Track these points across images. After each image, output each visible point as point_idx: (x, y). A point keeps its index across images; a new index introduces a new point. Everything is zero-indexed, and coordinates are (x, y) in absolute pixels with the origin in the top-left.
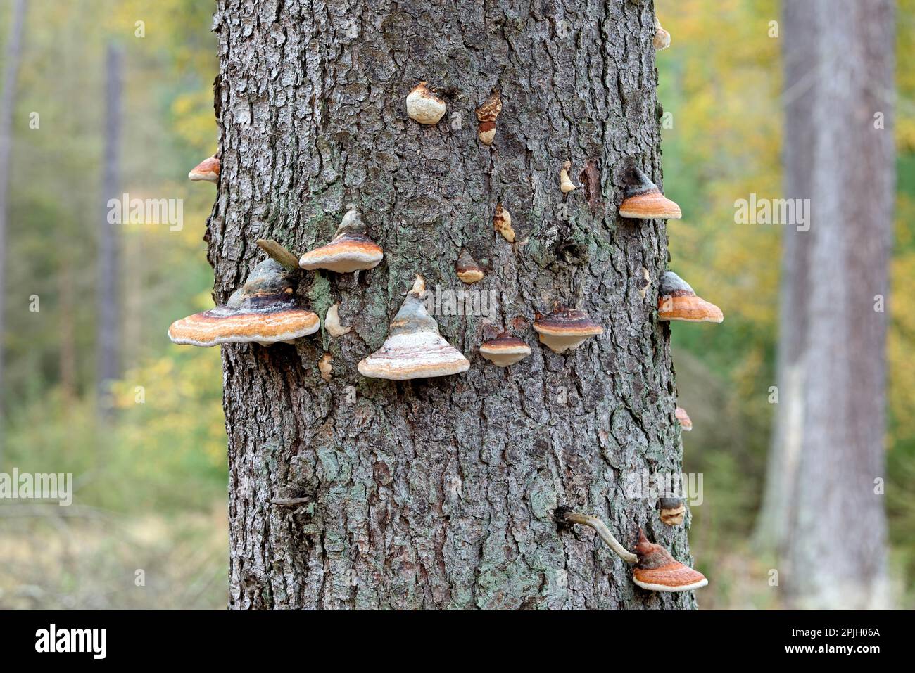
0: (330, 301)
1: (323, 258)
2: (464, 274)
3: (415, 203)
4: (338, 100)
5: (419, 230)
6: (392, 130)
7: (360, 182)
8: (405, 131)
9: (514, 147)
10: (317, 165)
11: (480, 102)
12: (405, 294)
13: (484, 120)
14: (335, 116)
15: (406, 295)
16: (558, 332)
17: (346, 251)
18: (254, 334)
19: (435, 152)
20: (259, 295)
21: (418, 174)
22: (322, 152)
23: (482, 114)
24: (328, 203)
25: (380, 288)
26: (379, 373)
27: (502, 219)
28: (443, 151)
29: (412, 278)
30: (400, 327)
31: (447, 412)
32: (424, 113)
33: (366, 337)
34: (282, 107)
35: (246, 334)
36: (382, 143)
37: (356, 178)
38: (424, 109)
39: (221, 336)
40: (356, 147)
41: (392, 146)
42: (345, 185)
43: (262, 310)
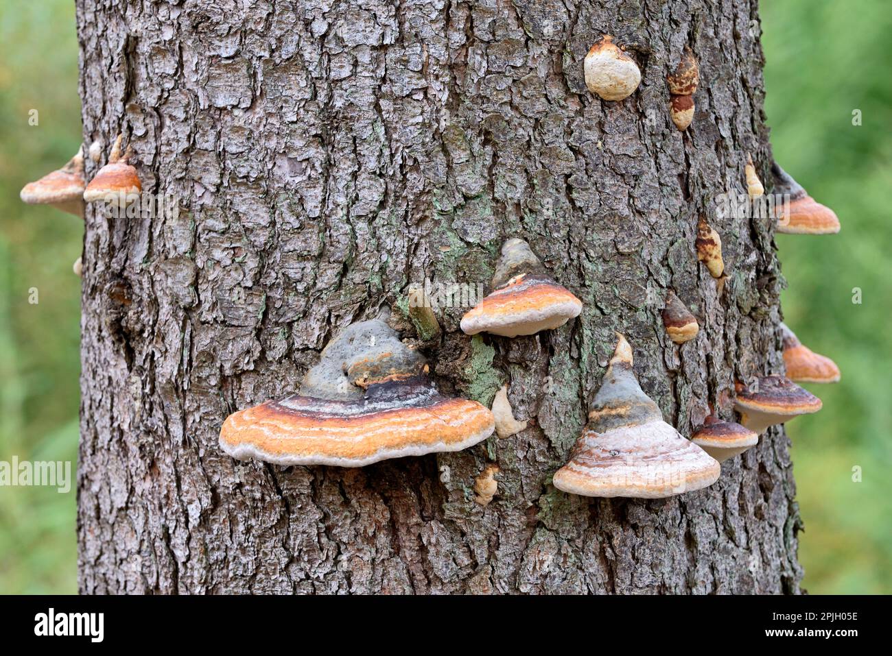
0: (498, 382)
1: (527, 314)
2: (681, 329)
3: (602, 223)
4: (477, 66)
5: (610, 264)
6: (560, 111)
7: (518, 194)
8: (580, 113)
9: (707, 133)
10: (442, 170)
11: (674, 65)
12: (604, 364)
13: (684, 93)
14: (473, 91)
15: (607, 367)
16: (789, 409)
17: (558, 301)
18: (435, 441)
19: (622, 143)
20: (395, 378)
21: (602, 177)
22: (450, 147)
23: (681, 84)
24: (469, 228)
25: (567, 357)
26: (627, 489)
27: (712, 242)
28: (634, 142)
29: (613, 340)
30: (620, 416)
31: (654, 542)
32: (622, 84)
33: (552, 434)
34: (344, 79)
35: (425, 442)
36: (548, 131)
37: (513, 188)
38: (623, 77)
39: (389, 447)
40: (511, 140)
41: (561, 136)
42: (494, 199)
43: (409, 402)
